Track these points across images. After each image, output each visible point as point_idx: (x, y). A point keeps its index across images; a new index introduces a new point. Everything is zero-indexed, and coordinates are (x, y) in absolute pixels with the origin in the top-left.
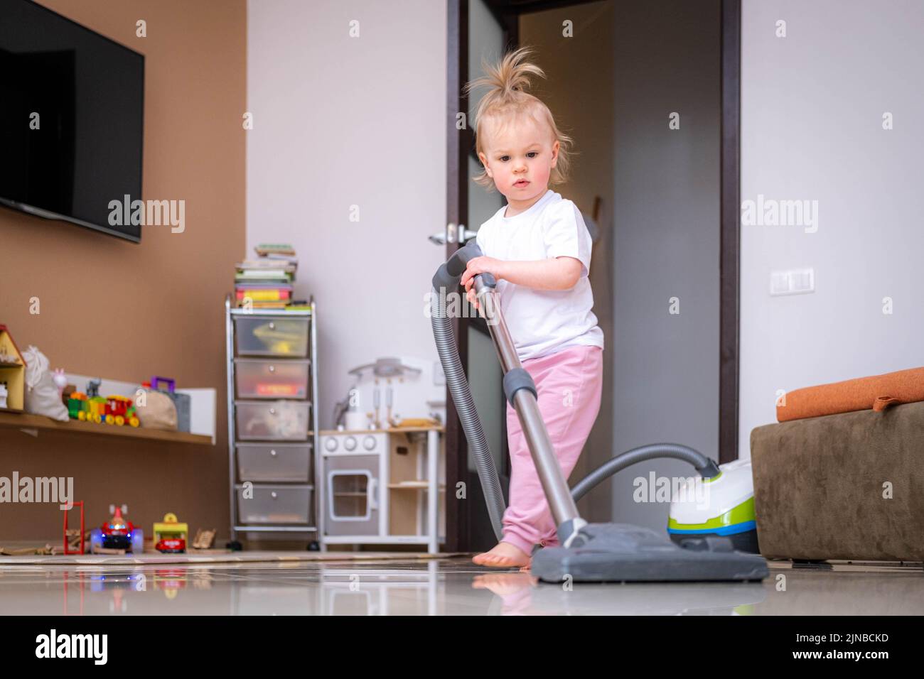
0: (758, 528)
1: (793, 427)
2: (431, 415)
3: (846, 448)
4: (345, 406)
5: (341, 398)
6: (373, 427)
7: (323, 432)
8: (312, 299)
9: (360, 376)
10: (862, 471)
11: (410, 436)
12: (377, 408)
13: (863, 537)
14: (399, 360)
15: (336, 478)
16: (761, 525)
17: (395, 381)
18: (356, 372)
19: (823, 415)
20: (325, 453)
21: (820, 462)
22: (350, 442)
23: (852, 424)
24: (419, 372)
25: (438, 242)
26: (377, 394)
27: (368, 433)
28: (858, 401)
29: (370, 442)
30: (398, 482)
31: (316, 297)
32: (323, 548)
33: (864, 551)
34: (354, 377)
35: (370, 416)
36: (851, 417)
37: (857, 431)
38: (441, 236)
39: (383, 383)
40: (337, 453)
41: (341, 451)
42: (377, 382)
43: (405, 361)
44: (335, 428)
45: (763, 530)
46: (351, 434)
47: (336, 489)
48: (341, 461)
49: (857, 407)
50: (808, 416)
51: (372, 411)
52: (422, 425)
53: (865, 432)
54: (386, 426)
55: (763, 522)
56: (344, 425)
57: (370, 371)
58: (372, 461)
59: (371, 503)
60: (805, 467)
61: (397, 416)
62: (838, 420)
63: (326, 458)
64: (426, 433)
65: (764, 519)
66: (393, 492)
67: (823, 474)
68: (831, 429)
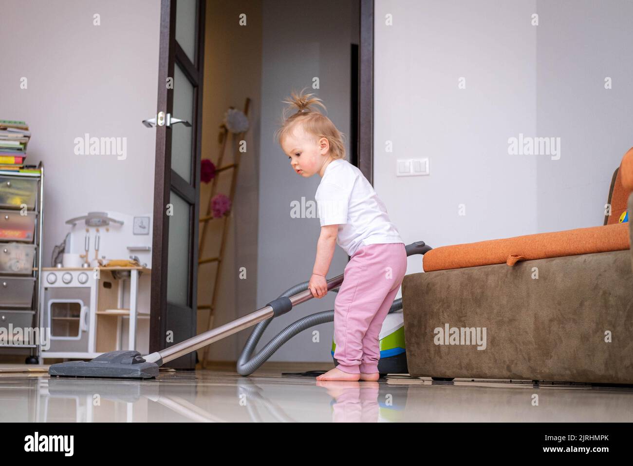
0: (407, 353)
1: (438, 276)
2: (131, 257)
3: (483, 293)
4: (61, 248)
5: (59, 242)
6: (86, 266)
7: (44, 269)
8: (41, 165)
9: (75, 225)
10: (495, 311)
11: (115, 274)
12: (87, 251)
13: (496, 361)
14: (107, 214)
15: (54, 305)
16: (411, 351)
17: (102, 230)
18: (72, 222)
19: (462, 267)
20: (47, 285)
21: (461, 303)
22: (68, 277)
23: (487, 275)
24: (122, 223)
25: (149, 125)
26: (87, 240)
27: (82, 270)
28: (491, 257)
29: (83, 278)
30: (104, 310)
31: (44, 163)
32: (41, 361)
33: (496, 371)
34: (70, 226)
35: (82, 257)
36: (486, 270)
37: (491, 280)
38: (153, 120)
39: (93, 231)
40: (56, 285)
41: (59, 284)
42: (87, 231)
43: (110, 215)
44: (55, 266)
45: (411, 355)
46: (69, 271)
47: (53, 315)
48: (58, 291)
49: (490, 262)
50: (450, 267)
51: (84, 253)
52: (126, 266)
53: (498, 281)
54: (96, 266)
55: (412, 348)
56: (61, 262)
57: (84, 221)
58: (84, 293)
59: (82, 326)
60: (449, 307)
61: (104, 258)
62: (475, 271)
63: (46, 289)
64: (129, 272)
65: (414, 346)
66: (101, 317)
67: (464, 313)
68: (470, 278)
